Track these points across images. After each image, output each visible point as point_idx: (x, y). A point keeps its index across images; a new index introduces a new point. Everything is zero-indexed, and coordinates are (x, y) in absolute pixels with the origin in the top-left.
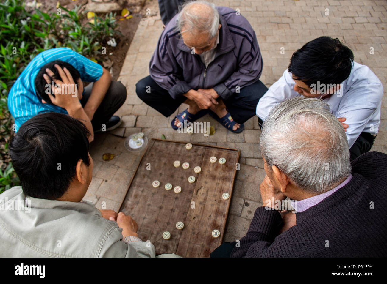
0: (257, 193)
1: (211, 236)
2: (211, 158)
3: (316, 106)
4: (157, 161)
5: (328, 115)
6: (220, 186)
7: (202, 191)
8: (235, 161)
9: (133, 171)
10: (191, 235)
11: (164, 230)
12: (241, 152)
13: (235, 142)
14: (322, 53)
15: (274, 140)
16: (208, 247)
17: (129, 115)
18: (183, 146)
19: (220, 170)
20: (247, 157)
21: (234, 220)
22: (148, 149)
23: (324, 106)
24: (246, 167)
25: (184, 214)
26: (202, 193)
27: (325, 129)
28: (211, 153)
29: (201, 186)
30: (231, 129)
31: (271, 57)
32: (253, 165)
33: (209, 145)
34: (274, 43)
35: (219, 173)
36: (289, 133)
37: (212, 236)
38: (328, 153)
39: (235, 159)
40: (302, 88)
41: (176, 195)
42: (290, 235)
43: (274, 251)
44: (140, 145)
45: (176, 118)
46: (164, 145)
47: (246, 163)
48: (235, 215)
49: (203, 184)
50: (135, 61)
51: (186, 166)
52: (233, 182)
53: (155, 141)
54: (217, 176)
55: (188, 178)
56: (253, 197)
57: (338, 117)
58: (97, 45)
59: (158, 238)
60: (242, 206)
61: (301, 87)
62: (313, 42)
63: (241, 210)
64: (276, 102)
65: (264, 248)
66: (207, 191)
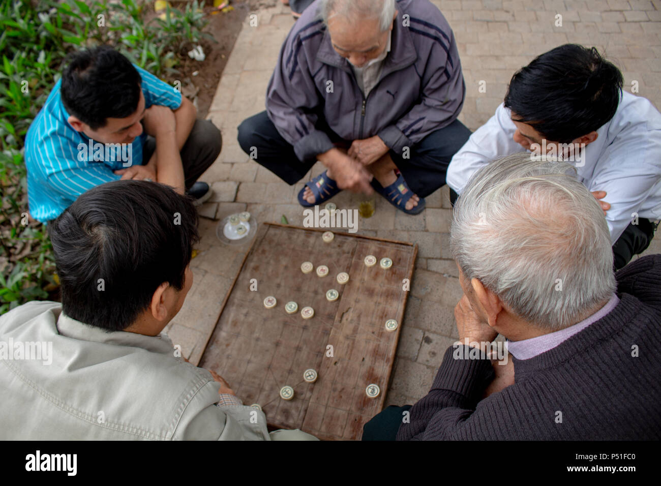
0: (446, 320)
1: (364, 396)
2: (367, 259)
3: (551, 170)
4: (272, 262)
5: (573, 186)
6: (381, 307)
7: (350, 315)
8: (408, 263)
9: (230, 279)
10: (330, 392)
11: (283, 383)
12: (419, 249)
13: (408, 231)
14: (566, 74)
15: (474, 232)
16: (358, 414)
17: (225, 181)
18: (317, 237)
19: (381, 279)
20: (430, 256)
21: (405, 366)
22: (256, 240)
23: (567, 171)
24: (427, 274)
25: (317, 355)
26: (350, 319)
27: (566, 214)
28: (367, 248)
29: (348, 307)
30: (402, 208)
31: (475, 81)
32: (440, 271)
33: (364, 234)
34: (480, 56)
35: (380, 285)
36: (502, 220)
37: (366, 396)
38: (572, 257)
39: (408, 260)
40: (529, 138)
41: (304, 323)
42: (503, 402)
43: (473, 429)
44: (244, 233)
45: (306, 186)
46: (285, 234)
47: (427, 267)
48: (407, 359)
49: (353, 303)
50: (237, 85)
51: (322, 271)
52: (404, 301)
53: (270, 227)
54: (376, 290)
55: (325, 293)
56: (439, 328)
57: (592, 191)
58: (171, 58)
59: (272, 397)
60: (420, 343)
61: (527, 135)
62: (551, 55)
63: (417, 351)
64: (482, 162)
65: (457, 422)
66: (359, 317)
